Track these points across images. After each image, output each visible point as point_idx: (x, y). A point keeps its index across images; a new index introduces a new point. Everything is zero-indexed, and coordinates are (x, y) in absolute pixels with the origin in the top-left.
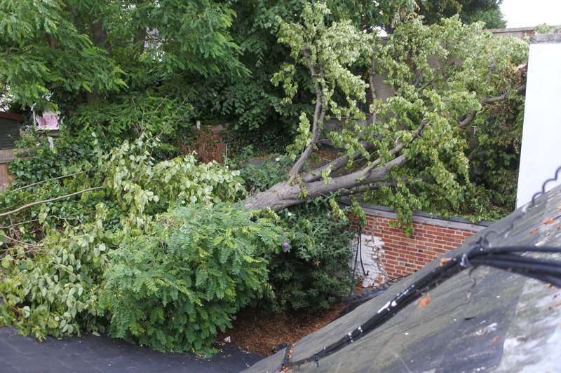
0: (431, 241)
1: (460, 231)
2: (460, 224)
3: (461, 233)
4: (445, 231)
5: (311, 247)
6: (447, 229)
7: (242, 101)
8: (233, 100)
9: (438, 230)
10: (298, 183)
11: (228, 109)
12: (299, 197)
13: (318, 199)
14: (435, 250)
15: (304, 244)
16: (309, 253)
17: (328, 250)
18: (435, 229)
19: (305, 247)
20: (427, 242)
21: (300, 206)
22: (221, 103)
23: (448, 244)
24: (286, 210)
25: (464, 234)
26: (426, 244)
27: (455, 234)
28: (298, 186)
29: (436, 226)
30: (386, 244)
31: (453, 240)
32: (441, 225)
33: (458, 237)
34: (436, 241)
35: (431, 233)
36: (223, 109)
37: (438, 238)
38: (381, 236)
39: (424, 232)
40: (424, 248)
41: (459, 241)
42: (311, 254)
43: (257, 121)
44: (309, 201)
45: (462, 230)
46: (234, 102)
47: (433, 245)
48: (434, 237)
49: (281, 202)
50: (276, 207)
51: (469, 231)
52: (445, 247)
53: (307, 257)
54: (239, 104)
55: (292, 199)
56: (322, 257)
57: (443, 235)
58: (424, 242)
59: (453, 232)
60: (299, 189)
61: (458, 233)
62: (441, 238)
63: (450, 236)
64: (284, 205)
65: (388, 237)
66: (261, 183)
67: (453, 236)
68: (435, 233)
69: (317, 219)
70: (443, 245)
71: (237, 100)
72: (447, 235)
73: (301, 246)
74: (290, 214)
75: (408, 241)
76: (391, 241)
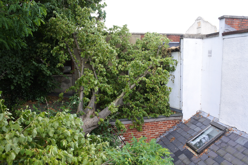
0: (149, 130)
1: (161, 122)
2: (161, 118)
3: (161, 123)
4: (154, 123)
6: (155, 122)
9: (151, 124)
10: (96, 115)
14: (151, 134)
18: (150, 124)
20: (147, 131)
23: (156, 129)
25: (163, 123)
26: (146, 132)
27: (159, 124)
29: (150, 122)
30: (126, 138)
31: (158, 127)
32: (153, 121)
33: (160, 125)
34: (151, 130)
35: (148, 126)
37: (152, 128)
38: (123, 134)
39: (145, 126)
40: (146, 134)
41: (161, 127)
45: (162, 121)
47: (150, 132)
48: (150, 128)
51: (165, 121)
52: (155, 131)
57: (154, 125)
58: (145, 131)
59: (158, 123)
60: (98, 119)
61: (160, 123)
62: (153, 128)
63: (157, 125)
64: (90, 131)
65: (126, 134)
67: (158, 125)
68: (150, 126)
70: (154, 130)
72: (156, 125)
75: (137, 133)
76: (128, 136)
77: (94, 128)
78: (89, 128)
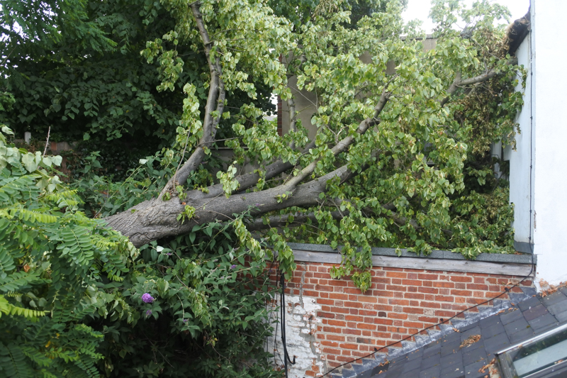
0: (400, 295)
1: (445, 274)
2: (445, 261)
3: (447, 278)
4: (421, 277)
5: (200, 309)
6: (425, 273)
7: (95, 102)
8: (81, 98)
9: (410, 276)
10: (177, 195)
11: (72, 112)
12: (178, 219)
13: (212, 225)
14: (406, 310)
15: (187, 305)
16: (195, 320)
17: (231, 318)
18: (404, 275)
19: (188, 310)
20: (393, 298)
21: (179, 240)
22: (63, 103)
23: (427, 298)
24: (154, 243)
25: (453, 279)
26: (391, 302)
27: (439, 280)
28: (176, 201)
29: (407, 269)
30: (323, 308)
31: (436, 291)
32: (415, 266)
33: (443, 284)
34: (407, 296)
35: (399, 282)
36: (66, 112)
37: (410, 289)
38: (314, 294)
39: (387, 281)
40: (389, 308)
41: (445, 292)
42: (200, 324)
43: (119, 129)
44: (196, 229)
45: (449, 272)
46: (82, 103)
47: (403, 303)
48: (404, 289)
49: (145, 229)
50: (135, 238)
51: (461, 273)
52: (423, 304)
53: (192, 328)
54: (92, 105)
55: (166, 223)
56: (221, 331)
57: (419, 283)
58: (388, 298)
59: (435, 277)
60: (179, 206)
61: (443, 278)
62: (415, 290)
63: (430, 284)
64: (151, 236)
65: (326, 295)
66: (113, 203)
67: (435, 284)
68: (405, 282)
69: (210, 263)
70: (420, 301)
71: (87, 99)
72: (426, 284)
73: (181, 308)
74: (160, 249)
75: (360, 299)
76: (331, 303)
77: (166, 230)
78: (150, 224)
